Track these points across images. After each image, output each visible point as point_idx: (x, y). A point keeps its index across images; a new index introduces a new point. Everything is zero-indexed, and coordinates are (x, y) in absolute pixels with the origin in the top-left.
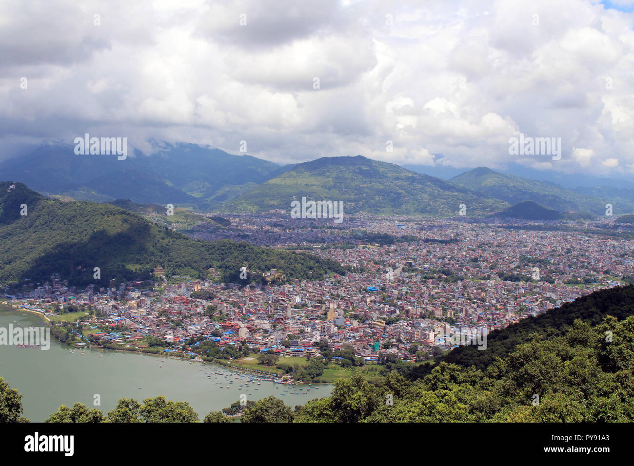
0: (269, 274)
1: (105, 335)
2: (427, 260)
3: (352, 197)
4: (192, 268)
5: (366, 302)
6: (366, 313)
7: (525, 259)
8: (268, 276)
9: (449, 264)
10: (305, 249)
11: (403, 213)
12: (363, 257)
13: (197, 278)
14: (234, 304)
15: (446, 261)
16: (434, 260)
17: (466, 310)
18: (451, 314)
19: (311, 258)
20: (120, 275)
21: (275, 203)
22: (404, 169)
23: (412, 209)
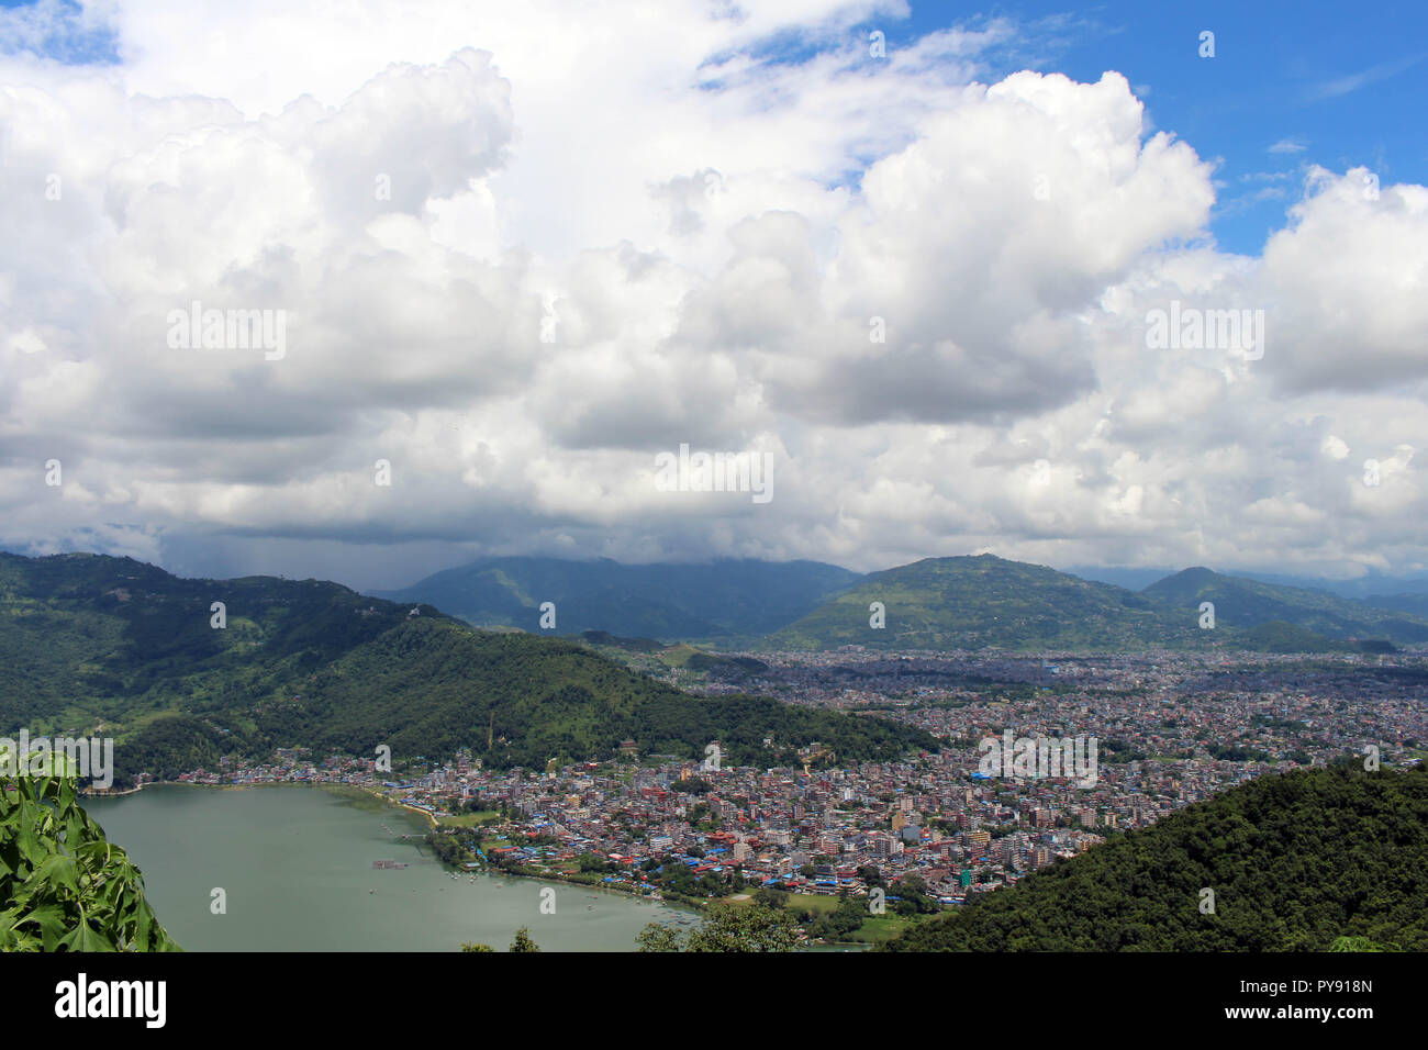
0: (808, 751)
1: (515, 850)
2: (1086, 725)
3: (975, 621)
4: (683, 741)
5: (964, 798)
6: (960, 818)
7: (1260, 720)
8: (806, 755)
9: (1123, 732)
10: (882, 709)
11: (1061, 647)
12: (975, 722)
13: (689, 758)
14: (741, 802)
15: (1120, 726)
16: (1098, 725)
17: (1139, 814)
18: (1111, 821)
19: (881, 723)
20: (565, 751)
21: (847, 634)
22: (1061, 574)
23: (1076, 639)
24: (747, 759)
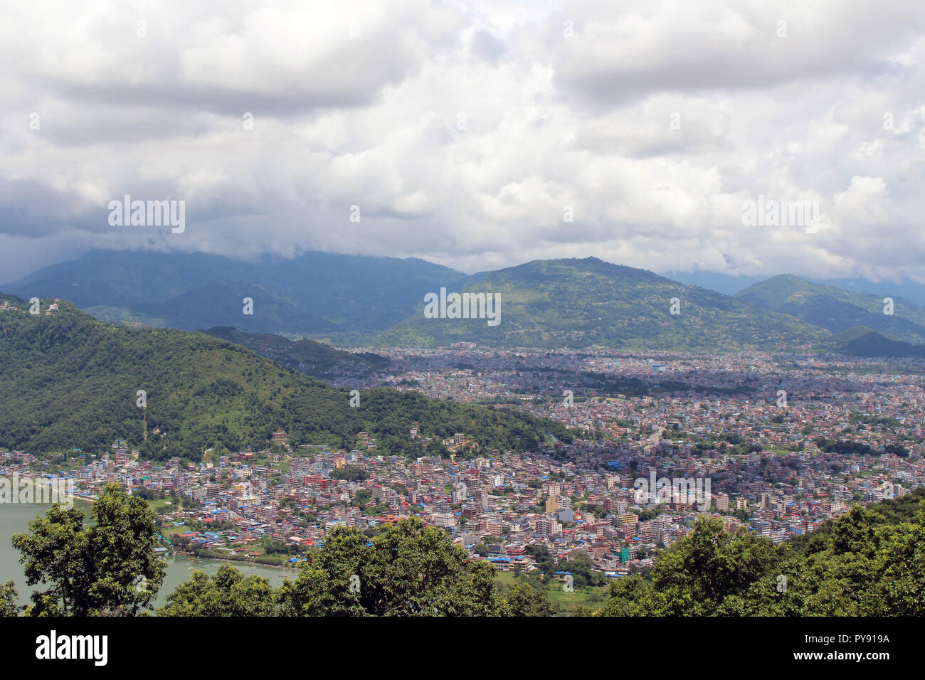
0: (452, 441)
1: (197, 536)
2: (701, 419)
3: (581, 321)
4: (332, 432)
5: (606, 485)
6: (607, 502)
7: (858, 418)
8: (451, 445)
9: (736, 426)
10: (508, 403)
11: (661, 347)
12: (599, 416)
13: (339, 448)
14: (398, 488)
15: (732, 421)
16: (712, 419)
17: (767, 499)
18: (742, 505)
19: (518, 416)
20: (220, 442)
21: (458, 331)
22: (661, 277)
23: (675, 340)
24: (396, 449)
